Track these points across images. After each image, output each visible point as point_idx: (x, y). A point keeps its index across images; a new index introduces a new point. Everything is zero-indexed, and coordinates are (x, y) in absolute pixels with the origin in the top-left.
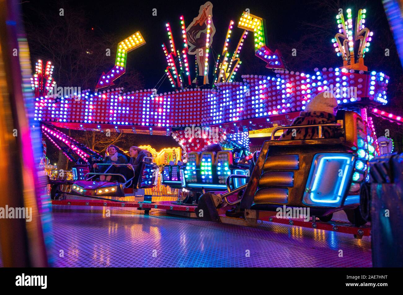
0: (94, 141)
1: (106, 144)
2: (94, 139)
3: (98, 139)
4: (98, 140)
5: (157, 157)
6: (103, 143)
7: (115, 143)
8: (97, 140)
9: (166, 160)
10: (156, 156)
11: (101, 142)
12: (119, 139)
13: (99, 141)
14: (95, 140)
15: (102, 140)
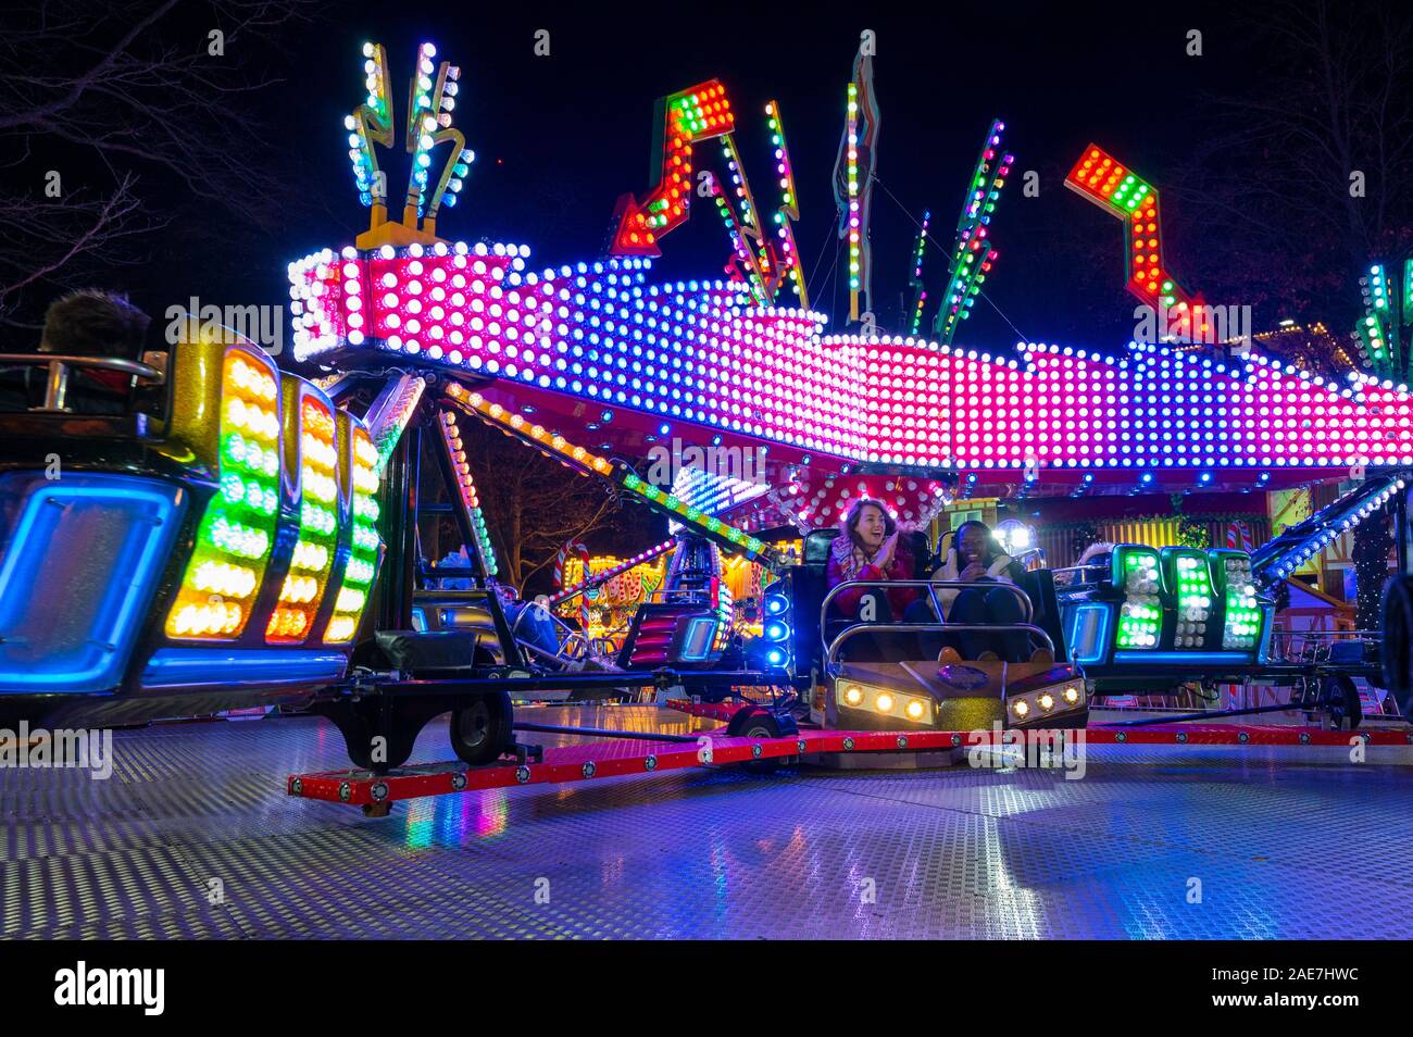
0: (518, 531)
1: (557, 538)
2: (518, 523)
3: (533, 522)
4: (533, 528)
5: (726, 576)
6: (550, 537)
7: (586, 533)
8: (529, 526)
9: (757, 585)
10: (726, 572)
11: (543, 534)
12: (601, 521)
13: (537, 529)
14: (522, 528)
15: (547, 526)
